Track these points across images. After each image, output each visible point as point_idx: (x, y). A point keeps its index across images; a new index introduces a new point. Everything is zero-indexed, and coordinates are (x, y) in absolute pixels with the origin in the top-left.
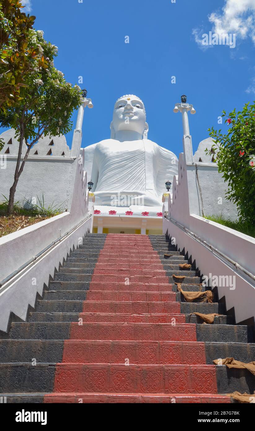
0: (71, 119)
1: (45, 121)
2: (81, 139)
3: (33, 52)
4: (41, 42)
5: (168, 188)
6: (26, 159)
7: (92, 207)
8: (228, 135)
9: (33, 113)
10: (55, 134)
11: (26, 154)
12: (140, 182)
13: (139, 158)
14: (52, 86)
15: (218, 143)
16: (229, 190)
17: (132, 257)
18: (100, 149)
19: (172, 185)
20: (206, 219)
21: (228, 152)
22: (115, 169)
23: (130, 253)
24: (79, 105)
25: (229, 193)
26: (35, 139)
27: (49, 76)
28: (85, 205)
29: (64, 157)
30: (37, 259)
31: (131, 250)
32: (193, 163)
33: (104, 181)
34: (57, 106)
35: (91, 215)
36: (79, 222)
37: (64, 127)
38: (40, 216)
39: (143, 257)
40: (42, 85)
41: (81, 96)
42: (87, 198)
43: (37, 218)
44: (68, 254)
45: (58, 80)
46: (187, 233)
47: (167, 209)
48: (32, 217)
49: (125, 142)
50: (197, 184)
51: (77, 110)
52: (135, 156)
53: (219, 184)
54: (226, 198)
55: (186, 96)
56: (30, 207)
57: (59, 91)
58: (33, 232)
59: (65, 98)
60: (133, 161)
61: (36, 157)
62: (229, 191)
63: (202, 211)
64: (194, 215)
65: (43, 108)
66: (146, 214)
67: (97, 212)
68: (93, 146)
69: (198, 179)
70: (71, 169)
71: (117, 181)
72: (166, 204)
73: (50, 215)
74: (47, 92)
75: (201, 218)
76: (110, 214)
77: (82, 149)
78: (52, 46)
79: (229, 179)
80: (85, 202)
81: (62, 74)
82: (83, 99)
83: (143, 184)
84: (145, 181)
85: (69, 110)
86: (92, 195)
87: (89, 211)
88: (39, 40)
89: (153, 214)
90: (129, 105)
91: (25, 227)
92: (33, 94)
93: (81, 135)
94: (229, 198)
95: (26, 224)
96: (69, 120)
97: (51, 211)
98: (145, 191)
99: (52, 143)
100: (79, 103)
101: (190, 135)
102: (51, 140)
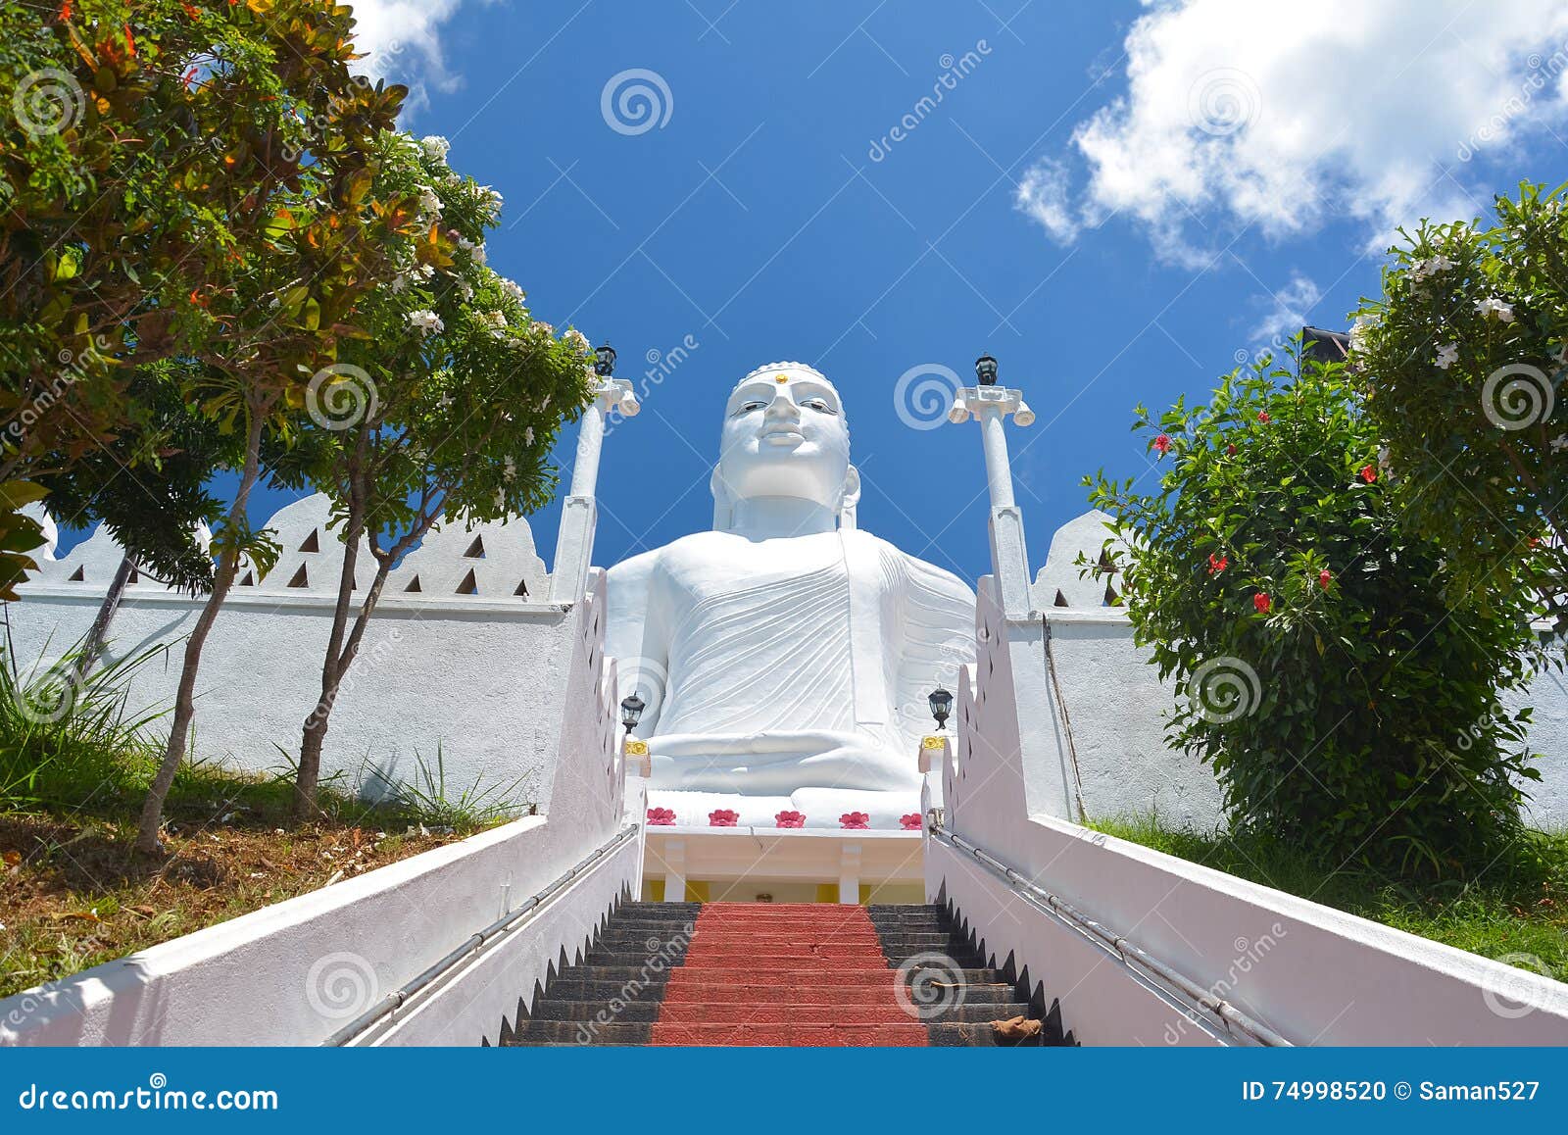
0: (551, 456)
1: (448, 464)
2: (590, 532)
3: (395, 211)
4: (437, 179)
5: (941, 717)
6: (369, 609)
7: (637, 797)
8: (1163, 496)
9: (402, 437)
10: (487, 513)
11: (373, 589)
12: (831, 694)
13: (827, 602)
14: (478, 337)
15: (1125, 532)
16: (1178, 709)
17: (798, 996)
18: (673, 571)
19: (954, 703)
20: (1095, 833)
21: (1163, 561)
22: (731, 648)
23: (792, 980)
24: (584, 404)
25: (1178, 721)
26: (409, 532)
27: (467, 300)
28: (612, 785)
29: (524, 600)
30: (405, 1004)
31: (799, 967)
32: (1032, 614)
33: (690, 694)
34: (497, 411)
35: (636, 827)
36: (584, 858)
37: (526, 487)
38: (424, 831)
39: (846, 998)
40: (436, 331)
41: (591, 370)
42: (617, 761)
43: (411, 839)
44: (538, 984)
45: (500, 312)
46: (1018, 891)
47: (937, 801)
48: (393, 834)
49: (769, 542)
50: (1054, 694)
51: (573, 423)
52: (808, 596)
53: (1141, 689)
54: (1169, 743)
55: (993, 360)
56: (386, 795)
57: (503, 354)
58: (393, 891)
59: (527, 379)
60: (803, 615)
61: (411, 600)
62: (1180, 713)
63: (1078, 799)
64: (1047, 814)
65: (443, 416)
66: (854, 820)
67: (660, 816)
68: (647, 559)
69: (1053, 676)
70: (555, 647)
71: (742, 696)
72: (936, 778)
73: (467, 826)
74: (457, 356)
75: (1073, 829)
76: (712, 824)
77: (596, 570)
78: (480, 192)
79: (1177, 668)
80: (608, 777)
81: (519, 290)
82: (596, 381)
83: (845, 703)
84: (853, 692)
85: (542, 425)
86: (638, 750)
87: (627, 813)
88: (429, 171)
89: (887, 822)
90: (783, 400)
91: (361, 872)
92: (401, 366)
93: (591, 517)
94: (1179, 744)
95: (365, 861)
96: (544, 461)
97: (473, 811)
98: (855, 731)
99: (477, 550)
100: (585, 396)
101: (1016, 504)
102: (472, 537)
